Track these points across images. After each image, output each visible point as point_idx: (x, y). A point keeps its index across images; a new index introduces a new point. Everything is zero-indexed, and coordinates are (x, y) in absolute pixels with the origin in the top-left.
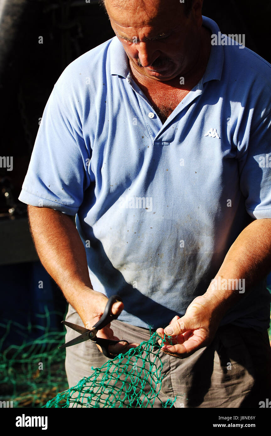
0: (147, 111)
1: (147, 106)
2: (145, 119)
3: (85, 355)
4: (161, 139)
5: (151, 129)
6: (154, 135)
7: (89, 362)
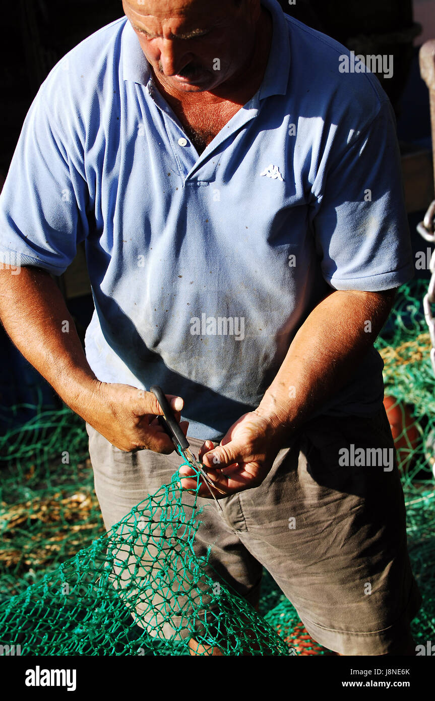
0: (177, 135)
1: (177, 129)
2: (174, 147)
3: (114, 473)
4: (196, 178)
5: (182, 163)
6: (186, 172)
7: (120, 483)
